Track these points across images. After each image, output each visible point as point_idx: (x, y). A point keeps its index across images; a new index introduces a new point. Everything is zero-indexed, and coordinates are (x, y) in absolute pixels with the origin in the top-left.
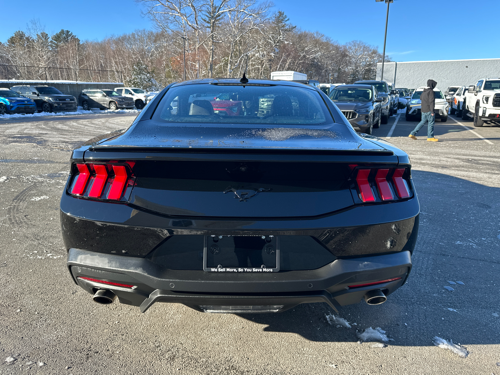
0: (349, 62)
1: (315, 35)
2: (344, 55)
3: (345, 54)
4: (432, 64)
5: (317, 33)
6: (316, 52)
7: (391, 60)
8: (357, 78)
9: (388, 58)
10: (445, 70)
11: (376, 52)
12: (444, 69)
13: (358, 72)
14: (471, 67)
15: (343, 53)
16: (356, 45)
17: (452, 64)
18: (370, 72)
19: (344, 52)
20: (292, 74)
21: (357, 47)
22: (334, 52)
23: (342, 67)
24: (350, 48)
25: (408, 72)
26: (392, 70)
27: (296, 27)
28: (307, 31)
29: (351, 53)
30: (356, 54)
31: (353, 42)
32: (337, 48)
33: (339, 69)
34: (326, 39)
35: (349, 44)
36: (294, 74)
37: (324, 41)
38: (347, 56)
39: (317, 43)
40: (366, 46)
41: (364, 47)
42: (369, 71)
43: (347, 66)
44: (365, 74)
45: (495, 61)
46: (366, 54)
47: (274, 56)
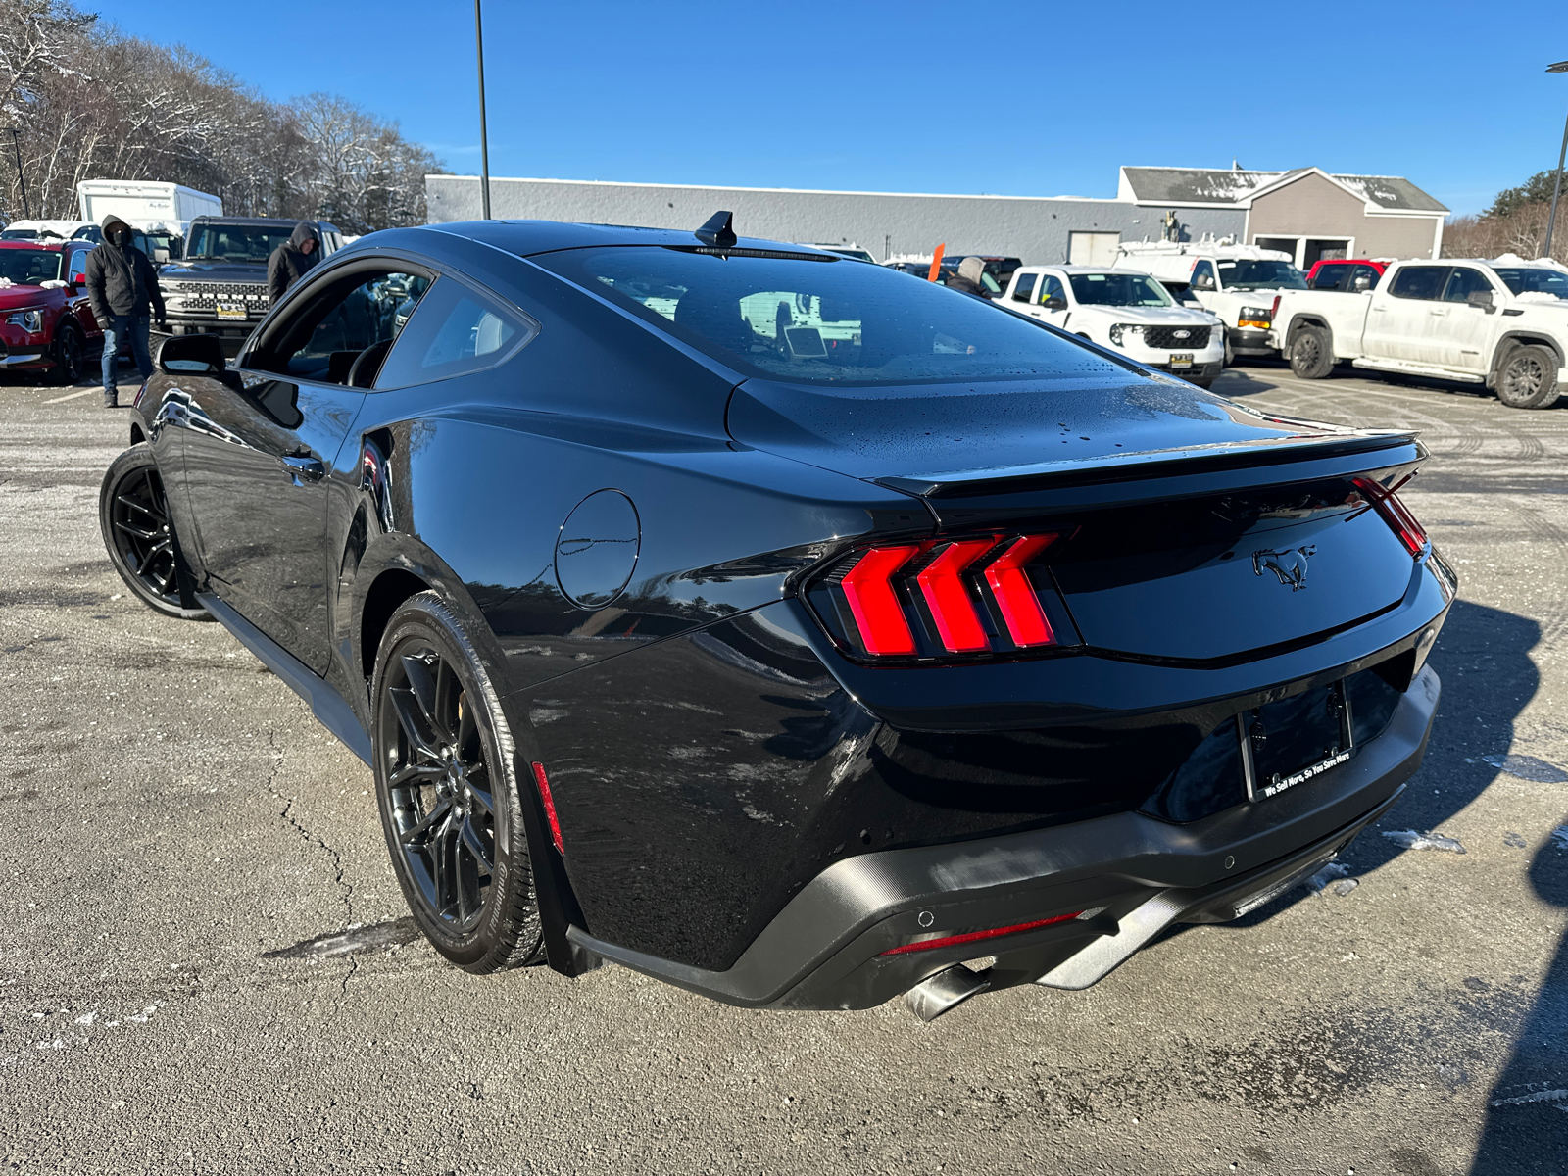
0: (313, 163)
1: (175, 58)
2: (290, 138)
3: (293, 136)
4: (584, 191)
5: (180, 50)
6: (191, 120)
7: (443, 168)
8: (346, 217)
9: (435, 162)
10: (619, 209)
11: (395, 139)
12: (615, 207)
13: (346, 199)
14: (682, 207)
15: (286, 133)
16: (326, 108)
17: (634, 194)
18: (385, 203)
19: (288, 127)
20: (171, 193)
21: (329, 117)
22: (253, 124)
23: (290, 179)
24: (308, 118)
25: (522, 210)
26: (472, 200)
27: (95, 17)
28: (141, 41)
29: (312, 134)
30: (331, 140)
31: (314, 97)
32: (262, 112)
33: (282, 185)
34: (220, 75)
35: (300, 104)
36: (176, 192)
37: (212, 82)
38: (301, 142)
39: (187, 87)
40: (360, 115)
41: (354, 119)
42: (381, 197)
43: (305, 173)
44: (370, 206)
45: (734, 194)
46: (363, 142)
47: (20, 116)
